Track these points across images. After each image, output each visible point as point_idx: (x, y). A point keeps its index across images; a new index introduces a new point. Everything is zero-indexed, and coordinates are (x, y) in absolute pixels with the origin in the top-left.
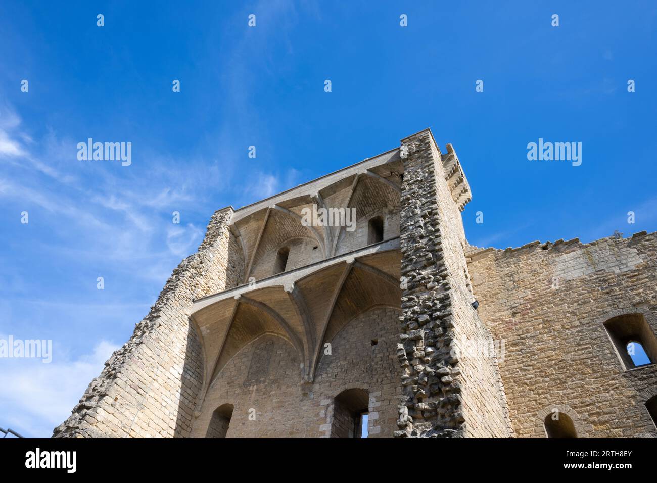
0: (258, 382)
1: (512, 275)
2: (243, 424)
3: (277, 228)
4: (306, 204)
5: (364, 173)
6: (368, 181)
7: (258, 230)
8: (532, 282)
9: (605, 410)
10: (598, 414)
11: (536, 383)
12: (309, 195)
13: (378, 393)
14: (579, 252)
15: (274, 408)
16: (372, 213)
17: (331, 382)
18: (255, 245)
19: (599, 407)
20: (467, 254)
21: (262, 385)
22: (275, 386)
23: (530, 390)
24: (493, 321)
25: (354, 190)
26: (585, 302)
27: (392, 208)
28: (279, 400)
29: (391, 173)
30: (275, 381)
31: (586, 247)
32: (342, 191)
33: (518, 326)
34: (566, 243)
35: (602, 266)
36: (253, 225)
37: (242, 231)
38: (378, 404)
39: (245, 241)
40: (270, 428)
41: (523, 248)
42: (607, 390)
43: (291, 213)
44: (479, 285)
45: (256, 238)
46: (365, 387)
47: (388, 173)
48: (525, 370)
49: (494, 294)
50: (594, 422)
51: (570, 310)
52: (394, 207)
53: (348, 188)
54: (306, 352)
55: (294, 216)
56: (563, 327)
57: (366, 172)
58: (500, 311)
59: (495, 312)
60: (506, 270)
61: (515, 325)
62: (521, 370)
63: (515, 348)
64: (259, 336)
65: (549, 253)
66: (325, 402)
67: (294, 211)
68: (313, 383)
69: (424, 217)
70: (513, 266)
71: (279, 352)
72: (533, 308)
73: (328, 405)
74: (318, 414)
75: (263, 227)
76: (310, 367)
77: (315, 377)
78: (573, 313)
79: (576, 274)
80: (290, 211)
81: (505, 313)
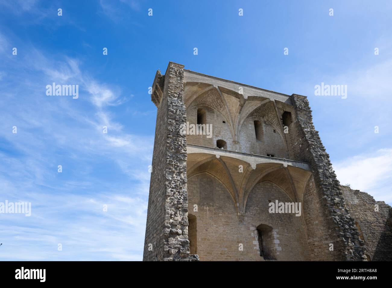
0: (208, 205)
2: (207, 230)
3: (204, 96)
4: (235, 97)
6: (268, 103)
7: (195, 93)
12: (242, 95)
13: (277, 230)
15: (224, 225)
16: (255, 116)
21: (211, 208)
22: (220, 211)
27: (266, 120)
28: (226, 220)
30: (220, 208)
32: (255, 101)
36: (195, 88)
37: (187, 88)
38: (278, 236)
40: (225, 237)
43: (222, 96)
45: (191, 97)
46: (270, 225)
47: (281, 107)
52: (267, 120)
53: (259, 102)
57: (274, 100)
64: (202, 172)
66: (253, 228)
67: (225, 96)
71: (217, 189)
73: (254, 231)
74: (250, 235)
75: (200, 93)
80: (222, 94)
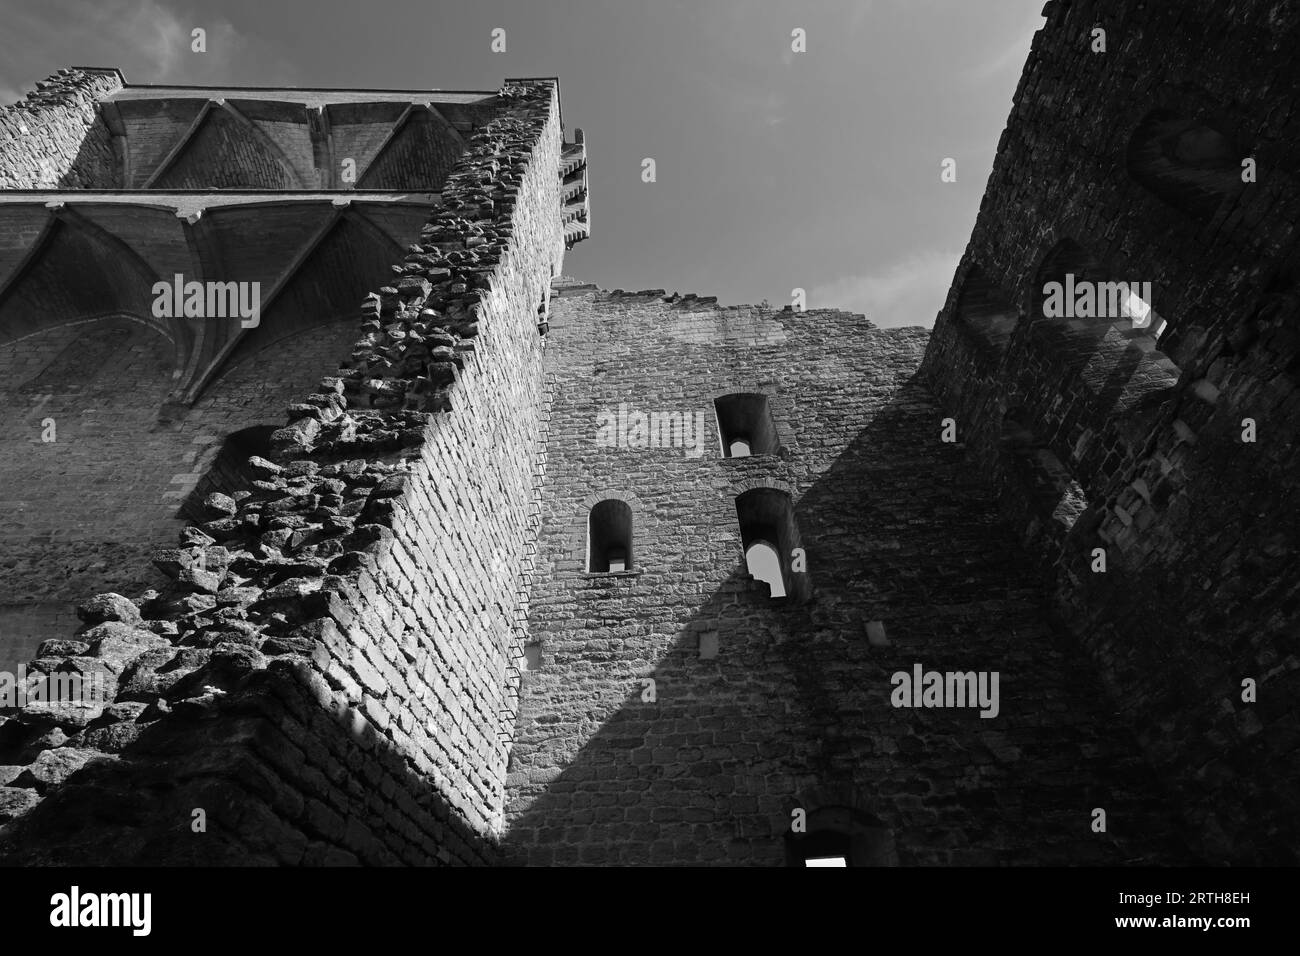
0: (60, 390)
1: (612, 324)
3: (221, 153)
4: (294, 122)
5: (424, 106)
6: (428, 127)
7: (174, 139)
8: (638, 337)
9: (682, 502)
10: (671, 506)
11: (597, 460)
12: (305, 105)
14: (712, 313)
17: (231, 412)
18: (154, 167)
19: (674, 498)
20: (554, 285)
21: (67, 396)
22: (98, 402)
23: (584, 468)
24: (563, 376)
25: (398, 133)
26: (700, 372)
28: (98, 424)
29: (473, 126)
30: (103, 394)
31: (723, 309)
32: (374, 125)
33: (597, 387)
34: (700, 300)
35: (734, 335)
36: (163, 125)
37: (133, 127)
39: (133, 151)
41: (640, 293)
42: (692, 478)
43: (255, 130)
44: (559, 328)
45: (163, 155)
47: (467, 124)
48: (586, 443)
49: (577, 343)
50: (661, 516)
51: (677, 378)
53: (386, 124)
54: (196, 354)
55: (261, 139)
56: (660, 396)
57: (428, 105)
58: (577, 364)
59: (569, 365)
60: (606, 317)
61: (594, 385)
62: (581, 441)
63: (582, 414)
64: (100, 316)
65: (672, 308)
66: (205, 439)
67: (266, 129)
68: (192, 406)
69: (502, 161)
70: (617, 313)
71: (137, 349)
72: (627, 368)
73: (209, 446)
74: (180, 456)
75: (185, 137)
76: (195, 379)
77: (199, 397)
78: (679, 383)
79: (699, 338)
80: (255, 126)
81: (584, 368)
